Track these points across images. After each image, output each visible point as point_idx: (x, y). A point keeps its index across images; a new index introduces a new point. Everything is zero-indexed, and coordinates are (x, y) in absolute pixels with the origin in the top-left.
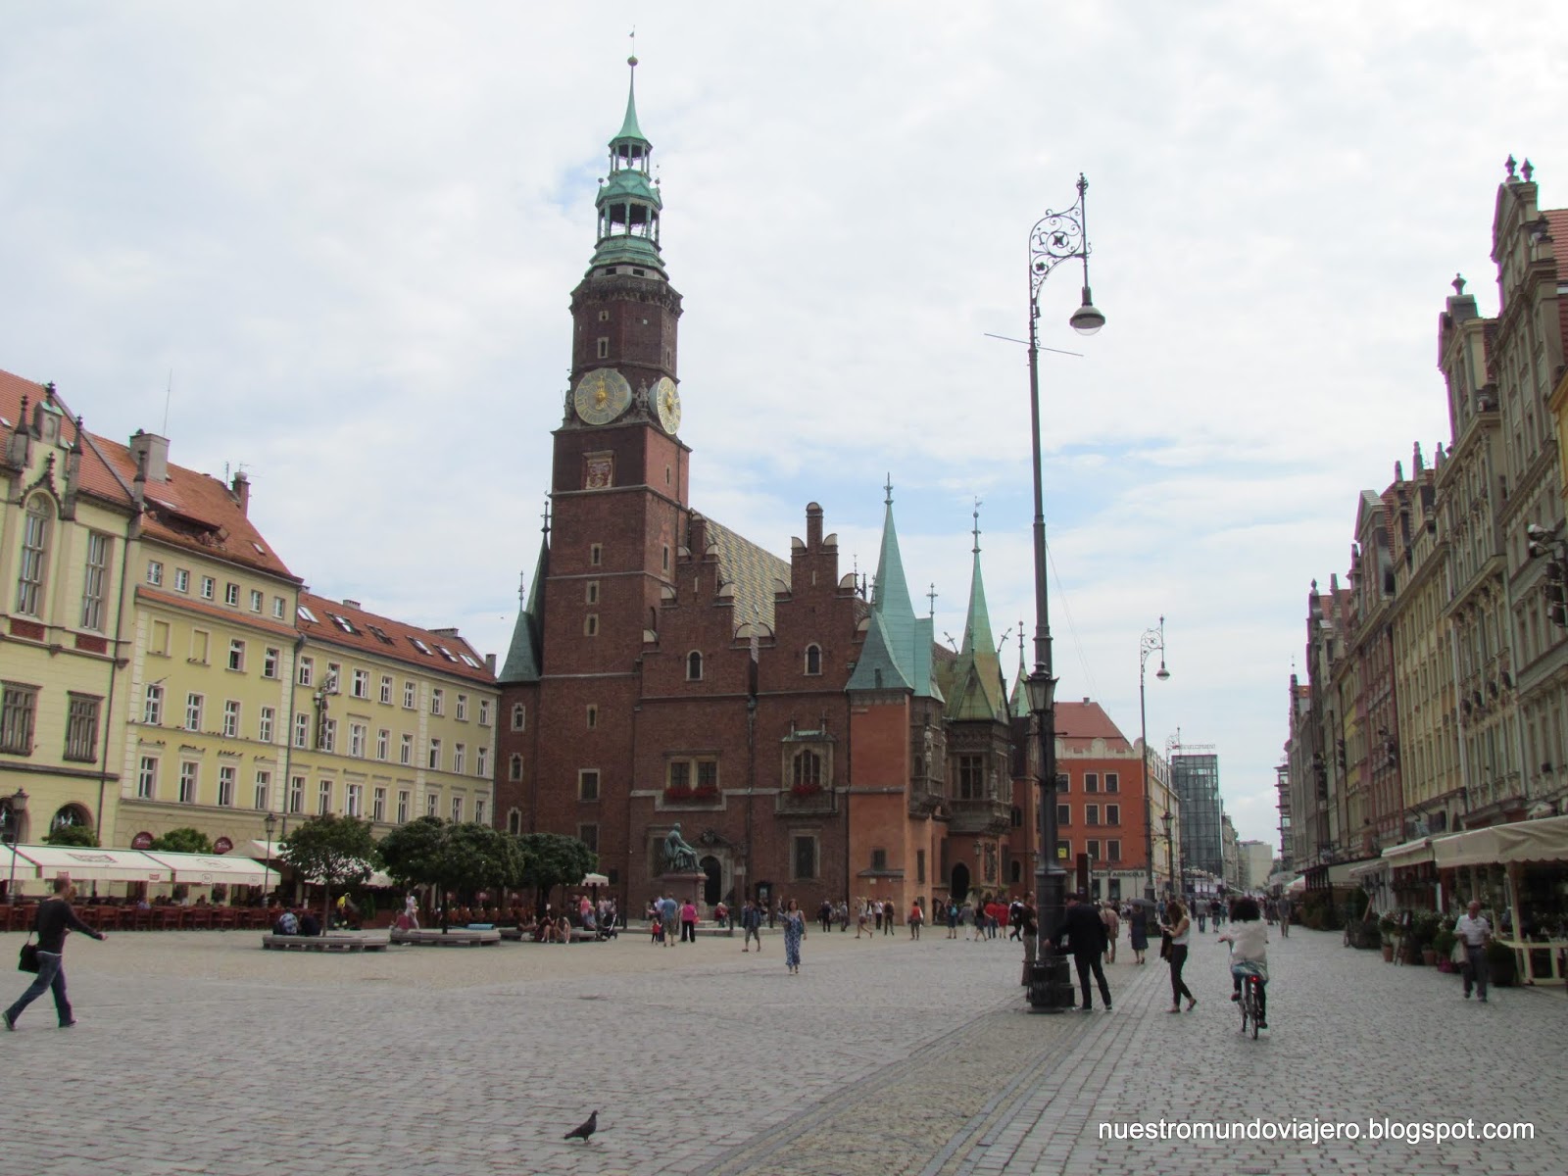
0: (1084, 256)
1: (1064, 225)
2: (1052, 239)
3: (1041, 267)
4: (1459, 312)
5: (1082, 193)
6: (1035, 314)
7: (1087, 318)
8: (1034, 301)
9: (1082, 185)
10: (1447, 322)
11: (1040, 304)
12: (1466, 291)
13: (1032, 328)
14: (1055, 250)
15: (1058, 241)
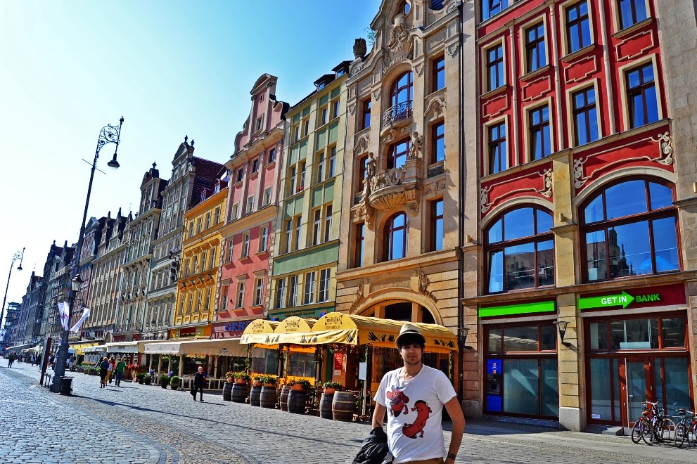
0: (117, 143)
1: (113, 131)
2: (108, 134)
3: (102, 142)
4: (153, 173)
5: (121, 123)
6: (97, 156)
7: (114, 163)
8: (97, 152)
9: (122, 120)
10: (147, 175)
11: (99, 154)
12: (156, 168)
13: (95, 161)
14: (108, 138)
15: (110, 135)
